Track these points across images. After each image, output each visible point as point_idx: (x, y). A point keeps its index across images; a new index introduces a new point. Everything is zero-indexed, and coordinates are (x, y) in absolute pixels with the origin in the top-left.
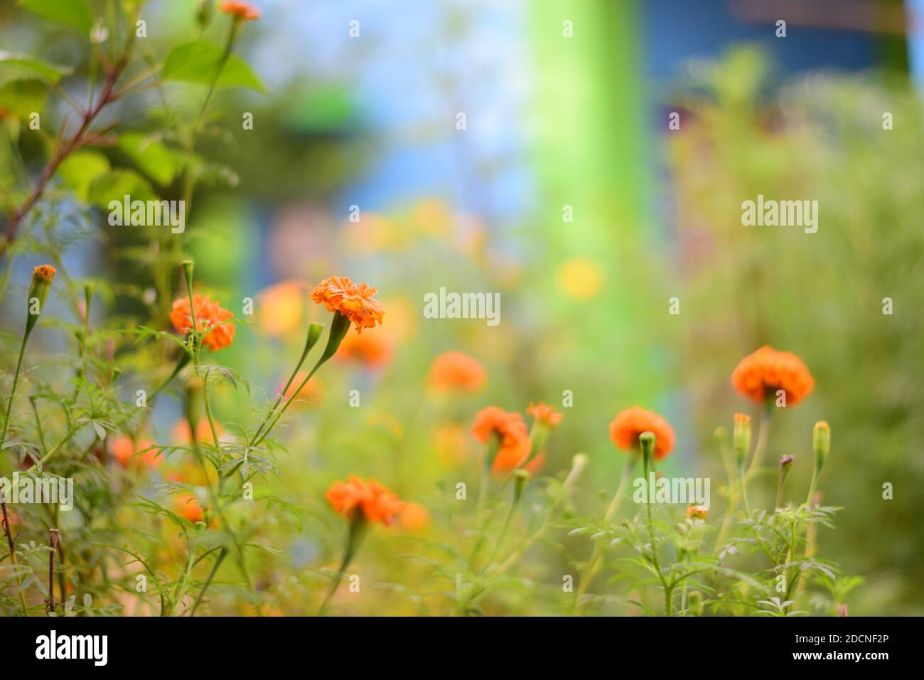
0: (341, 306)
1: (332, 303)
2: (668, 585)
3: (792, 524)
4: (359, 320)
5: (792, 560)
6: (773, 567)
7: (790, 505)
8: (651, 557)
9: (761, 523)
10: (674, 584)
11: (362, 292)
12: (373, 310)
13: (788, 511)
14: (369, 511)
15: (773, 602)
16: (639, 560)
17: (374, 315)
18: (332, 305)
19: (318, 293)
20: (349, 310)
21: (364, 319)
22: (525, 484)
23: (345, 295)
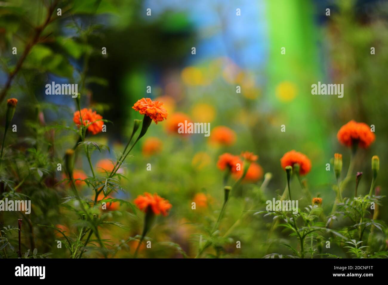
0: (146, 112)
1: (143, 110)
2: (302, 237)
3: (361, 205)
4: (155, 118)
5: (362, 222)
6: (354, 225)
7: (360, 196)
8: (293, 224)
9: (347, 205)
10: (304, 236)
11: (157, 105)
12: (161, 113)
13: (359, 199)
14: (155, 209)
15: (353, 242)
16: (288, 225)
17: (162, 116)
18: (142, 112)
19: (136, 107)
20: (150, 114)
21: (158, 117)
22: (230, 193)
23: (148, 107)
